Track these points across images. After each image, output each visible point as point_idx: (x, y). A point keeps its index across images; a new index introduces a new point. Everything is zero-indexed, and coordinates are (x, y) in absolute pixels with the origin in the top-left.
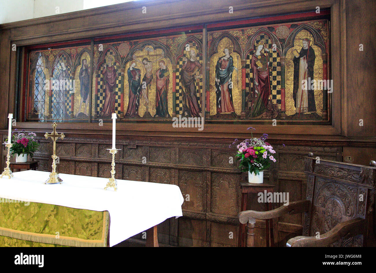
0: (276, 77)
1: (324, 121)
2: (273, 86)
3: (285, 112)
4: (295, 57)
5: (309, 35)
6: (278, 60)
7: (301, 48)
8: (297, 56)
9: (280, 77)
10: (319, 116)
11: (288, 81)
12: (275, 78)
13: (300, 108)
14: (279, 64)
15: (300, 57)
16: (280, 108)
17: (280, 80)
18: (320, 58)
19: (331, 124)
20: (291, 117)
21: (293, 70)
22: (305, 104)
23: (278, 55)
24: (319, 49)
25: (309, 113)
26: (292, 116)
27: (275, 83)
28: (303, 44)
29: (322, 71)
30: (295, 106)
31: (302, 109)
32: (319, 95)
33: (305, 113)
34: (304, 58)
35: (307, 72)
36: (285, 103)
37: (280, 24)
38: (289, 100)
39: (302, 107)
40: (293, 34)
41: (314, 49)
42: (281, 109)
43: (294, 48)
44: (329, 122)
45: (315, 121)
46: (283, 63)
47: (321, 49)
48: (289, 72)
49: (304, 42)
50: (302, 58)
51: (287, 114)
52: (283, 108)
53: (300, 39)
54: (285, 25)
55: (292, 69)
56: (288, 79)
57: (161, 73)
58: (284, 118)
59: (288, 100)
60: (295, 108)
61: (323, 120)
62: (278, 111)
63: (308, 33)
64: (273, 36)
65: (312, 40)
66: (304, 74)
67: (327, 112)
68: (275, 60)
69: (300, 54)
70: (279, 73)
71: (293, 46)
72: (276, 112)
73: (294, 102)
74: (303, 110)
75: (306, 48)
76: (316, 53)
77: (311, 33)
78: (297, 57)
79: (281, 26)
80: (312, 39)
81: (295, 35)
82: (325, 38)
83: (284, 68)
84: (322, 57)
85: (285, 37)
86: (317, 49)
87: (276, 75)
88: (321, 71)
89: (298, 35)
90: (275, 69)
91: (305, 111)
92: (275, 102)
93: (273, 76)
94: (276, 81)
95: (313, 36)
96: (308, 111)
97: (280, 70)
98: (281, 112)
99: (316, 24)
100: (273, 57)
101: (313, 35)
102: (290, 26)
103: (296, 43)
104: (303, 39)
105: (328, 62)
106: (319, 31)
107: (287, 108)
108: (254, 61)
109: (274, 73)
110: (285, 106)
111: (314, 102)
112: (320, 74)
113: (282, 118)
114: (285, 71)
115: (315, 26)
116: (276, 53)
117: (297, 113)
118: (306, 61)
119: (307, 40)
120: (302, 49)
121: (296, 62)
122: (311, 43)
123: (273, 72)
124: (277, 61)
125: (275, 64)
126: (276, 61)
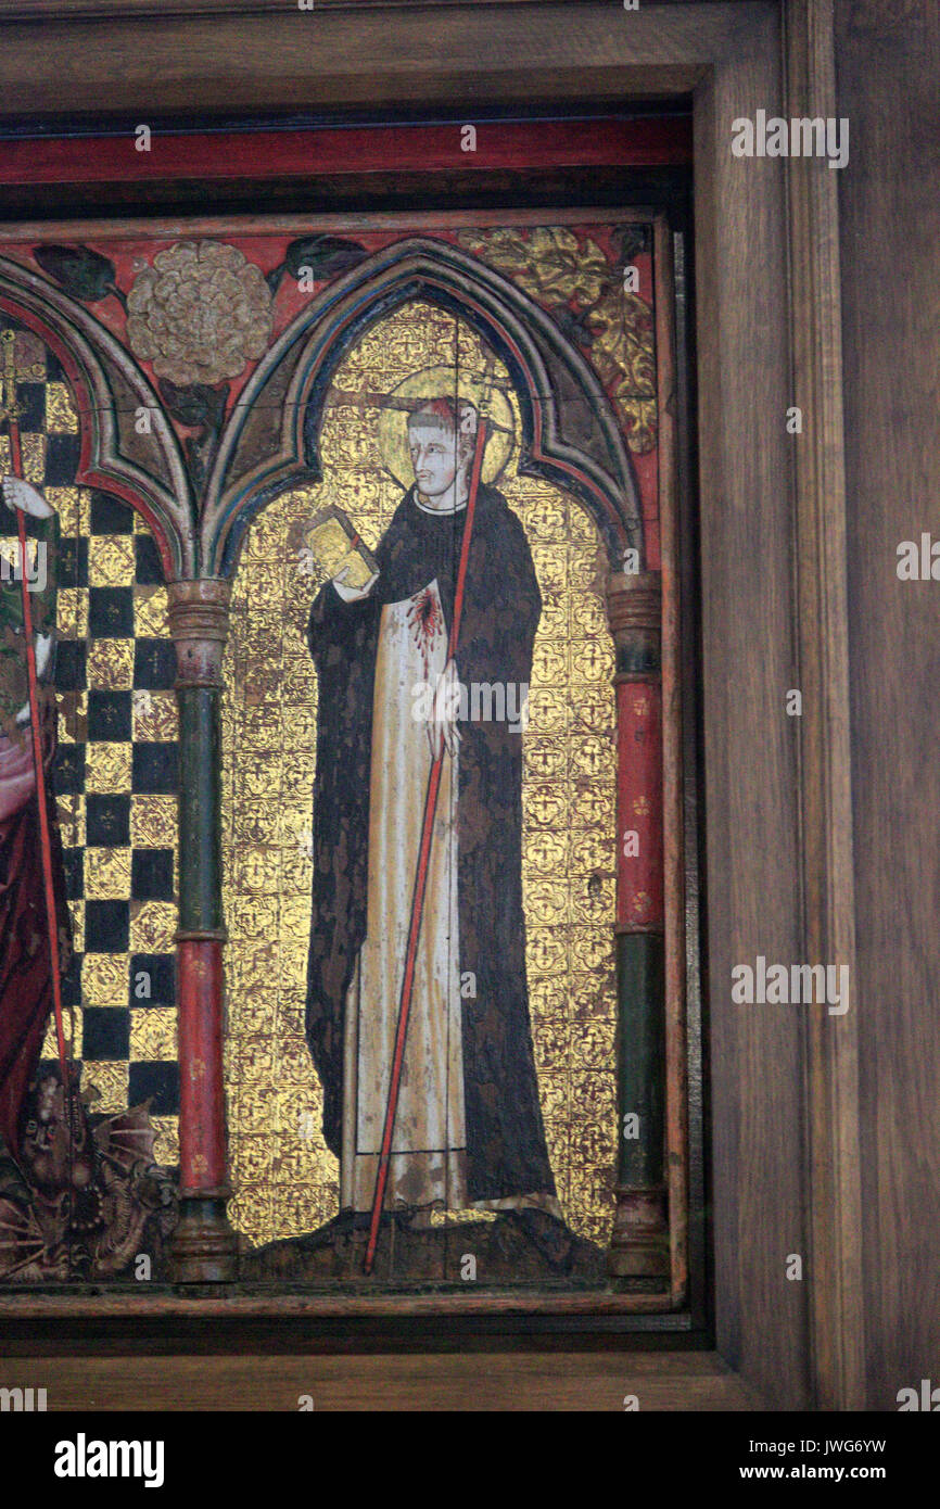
0: (120, 804)
1: (629, 1301)
2: (93, 907)
3: (219, 1206)
4: (328, 588)
5: (475, 360)
6: (151, 614)
7: (396, 494)
8: (355, 581)
9: (167, 805)
10: (577, 1243)
11: (254, 858)
12: (109, 823)
13: (386, 1153)
14: (157, 665)
15: (385, 591)
16: (164, 1157)
17: (170, 840)
18: (591, 620)
19: (711, 1346)
20: (285, 1258)
21: (311, 736)
22: (433, 1113)
23: (151, 568)
24: (580, 517)
25: (475, 1214)
26: (301, 1245)
27: (109, 875)
28: (414, 450)
29: (611, 760)
30: (334, 1133)
31: (400, 1166)
32: (582, 1014)
33: (437, 1219)
34: (426, 611)
35: (451, 766)
36: (220, 1104)
37: (177, 228)
38: (267, 1065)
39: (401, 1144)
40: (304, 336)
41: (525, 516)
42: (176, 1174)
43: (320, 495)
44: (684, 1307)
45: (533, 1301)
46: (204, 650)
47: (600, 521)
48: (266, 755)
49: (423, 435)
50: (399, 612)
51: (241, 1225)
52: (200, 1164)
53: (384, 401)
54: (222, 239)
55: (300, 727)
56: (256, 839)
58: (213, 1272)
59: (251, 1072)
60: (328, 1163)
61: (626, 1283)
62: (156, 1195)
63: (469, 341)
64: (99, 351)
65: (502, 419)
66: (420, 785)
67: (660, 1200)
68: (111, 612)
69: (380, 559)
70: (153, 768)
71: (309, 473)
72: (123, 1207)
73: (317, 1096)
74: (415, 1180)
75: (448, 504)
76: (548, 564)
77: (494, 344)
78: (347, 595)
79: (183, 240)
80: (502, 409)
81: (333, 358)
82: (631, 408)
83: (215, 707)
84: (613, 605)
85: (223, 367)
86: (555, 515)
87: (125, 785)
88: (597, 760)
89: (363, 355)
90: (109, 719)
91: (437, 1190)
92: (109, 1087)
93: (95, 802)
94: (123, 858)
95: (517, 381)
96: (472, 1195)
97: (169, 734)
98: (188, 1205)
99: (549, 257)
100: (98, 582)
101: (512, 366)
102: (276, 255)
103: (343, 441)
104: (413, 408)
105: (668, 662)
106: (580, 327)
107: (250, 1158)
109: (108, 766)
110: (221, 1134)
111: (531, 1097)
112: (583, 784)
113: (192, 1271)
114: (227, 746)
115: (531, 272)
116: (127, 541)
117: (346, 1215)
118: (441, 642)
119: (449, 408)
120: (407, 511)
121: (335, 655)
122: (495, 450)
123: (92, 755)
124: (140, 629)
125: (121, 655)
126: (125, 630)
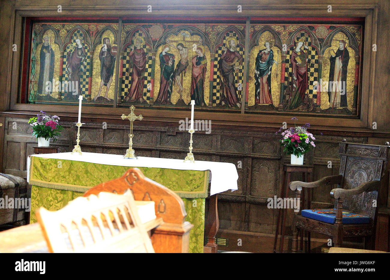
0: (313, 73)
1: (353, 116)
2: (310, 81)
3: (320, 106)
4: (332, 56)
5: (345, 37)
6: (316, 57)
7: (338, 48)
8: (334, 55)
9: (317, 73)
10: (349, 111)
11: (324, 78)
12: (312, 74)
13: (334, 103)
14: (317, 62)
15: (336, 56)
16: (315, 102)
17: (317, 76)
18: (354, 59)
19: (359, 118)
20: (325, 111)
21: (329, 68)
22: (338, 100)
23: (317, 53)
24: (353, 50)
25: (341, 108)
26: (326, 110)
27: (312, 79)
28: (339, 44)
29: (355, 71)
30: (329, 101)
31: (335, 104)
32: (351, 92)
33: (338, 108)
34: (340, 58)
35: (341, 71)
36: (320, 98)
37: (320, 25)
38: (324, 95)
39: (335, 102)
40: (331, 35)
41: (349, 51)
42: (316, 104)
43: (331, 48)
44: (358, 117)
45: (345, 115)
46: (321, 61)
47: (355, 51)
48: (325, 70)
49: (340, 43)
50: (337, 58)
51: (321, 108)
52: (318, 103)
53: (337, 40)
54: (324, 26)
55: (328, 67)
56: (324, 76)
57: (197, 61)
58: (319, 112)
59: (323, 95)
60: (329, 103)
61: (353, 114)
62: (314, 105)
63: (345, 35)
64: (312, 34)
65: (347, 42)
66: (338, 73)
67: (356, 108)
68: (313, 57)
69: (336, 54)
70: (316, 70)
71: (330, 46)
72: (312, 106)
73: (328, 98)
74: (336, 105)
75: (342, 49)
76: (350, 55)
77: (347, 36)
78: (333, 56)
79: (321, 26)
80: (347, 41)
81: (333, 36)
82: (358, 42)
83: (321, 65)
84: (356, 58)
85: (324, 37)
86: (351, 50)
87: (313, 71)
88: (353, 71)
89: (336, 36)
90: (312, 66)
91: (338, 106)
92: (311, 96)
93: (311, 73)
94: (313, 77)
95: (349, 39)
96: (341, 106)
97: (317, 67)
98: (317, 106)
99: (352, 29)
100: (312, 54)
101: (348, 38)
102: (328, 27)
103: (333, 44)
104: (340, 41)
105: (360, 63)
106: (354, 34)
107: (322, 103)
108: (294, 56)
109: (312, 70)
110: (320, 101)
111: (346, 99)
112: (352, 73)
113: (317, 111)
114: (322, 69)
115: (350, 30)
116: (315, 51)
117: (330, 108)
118: (341, 61)
119: (343, 41)
120: (339, 49)
121: (332, 62)
122: (346, 45)
123: (311, 69)
124: (315, 59)
125: (313, 61)
126: (314, 58)
